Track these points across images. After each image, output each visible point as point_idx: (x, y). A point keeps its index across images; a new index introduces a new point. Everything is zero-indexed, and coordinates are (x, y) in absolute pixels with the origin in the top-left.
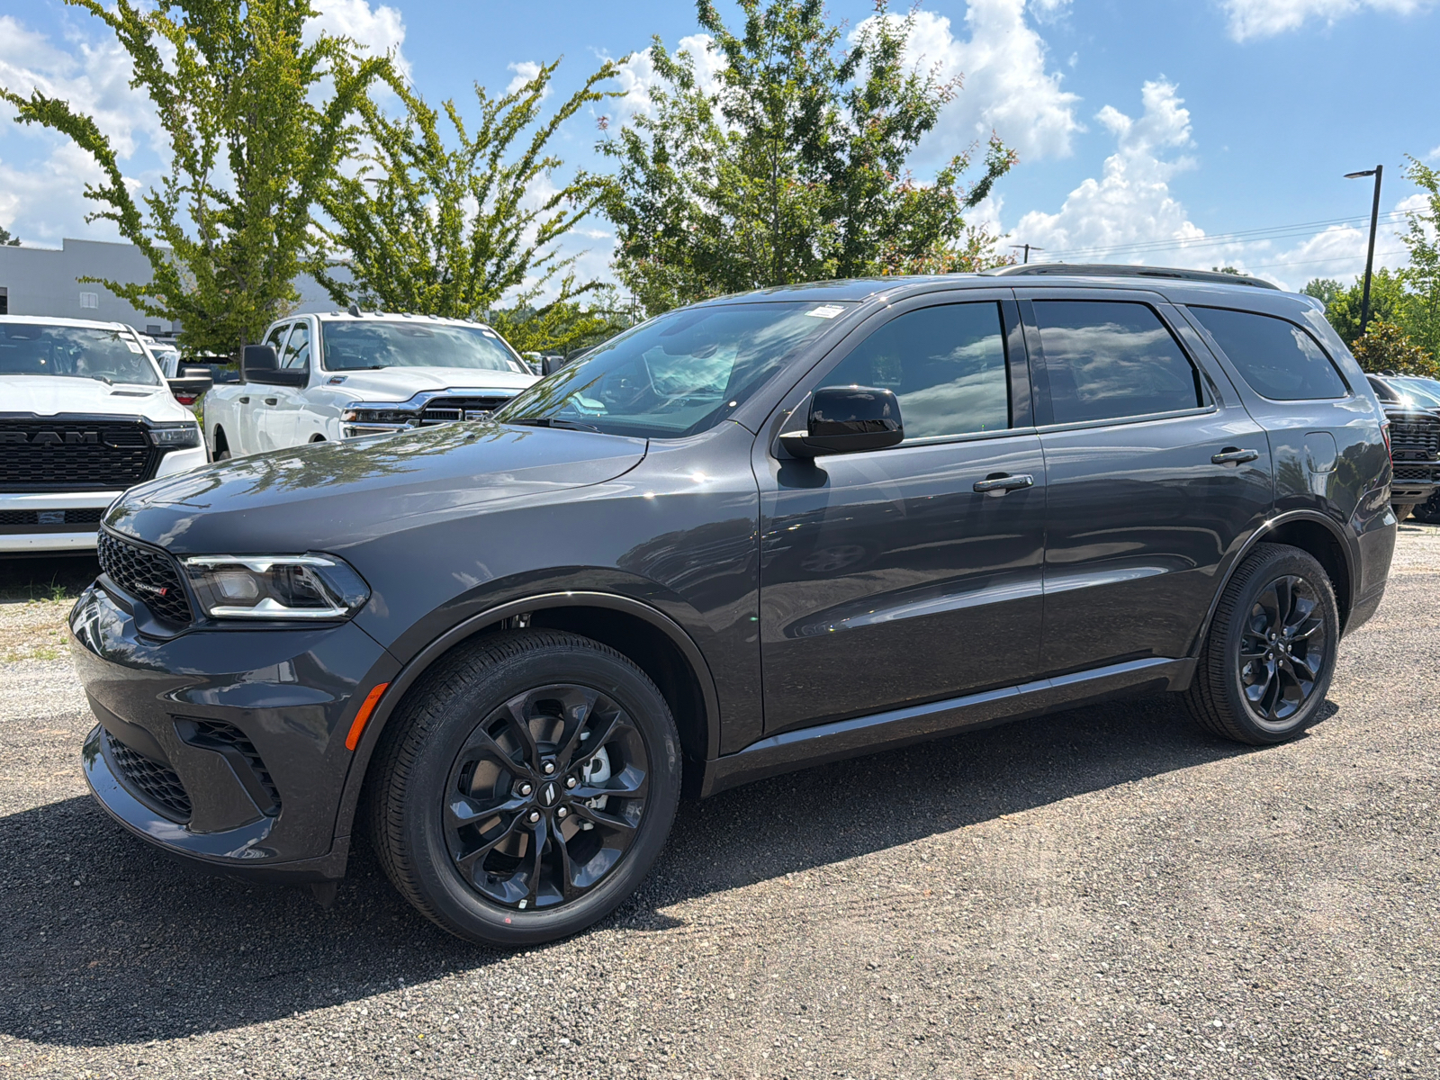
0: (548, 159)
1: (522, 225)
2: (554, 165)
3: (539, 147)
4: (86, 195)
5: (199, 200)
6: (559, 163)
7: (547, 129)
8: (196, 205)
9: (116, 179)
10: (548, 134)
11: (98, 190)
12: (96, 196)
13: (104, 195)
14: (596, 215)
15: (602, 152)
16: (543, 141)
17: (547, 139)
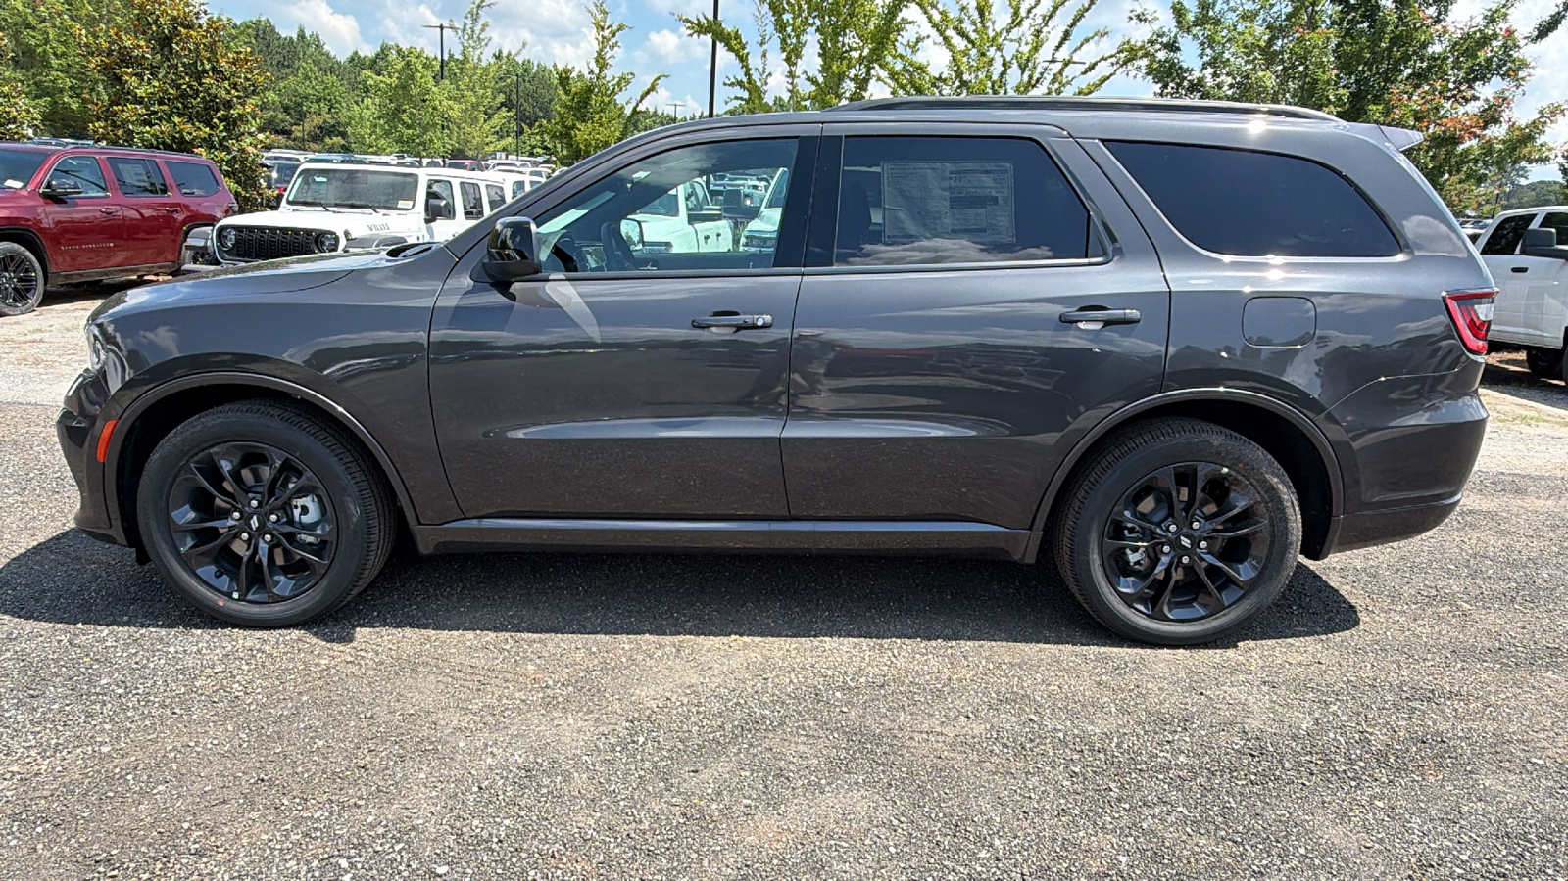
0: (1098, 32)
1: (1062, 89)
2: (1102, 36)
3: (1079, 20)
4: (725, 84)
5: (792, 84)
6: (1106, 34)
7: (1086, 5)
8: (790, 87)
9: (747, 74)
10: (1087, 10)
11: (734, 81)
12: (732, 85)
13: (740, 84)
14: (1135, 77)
15: (1135, 21)
16: (1082, 15)
17: (1086, 14)
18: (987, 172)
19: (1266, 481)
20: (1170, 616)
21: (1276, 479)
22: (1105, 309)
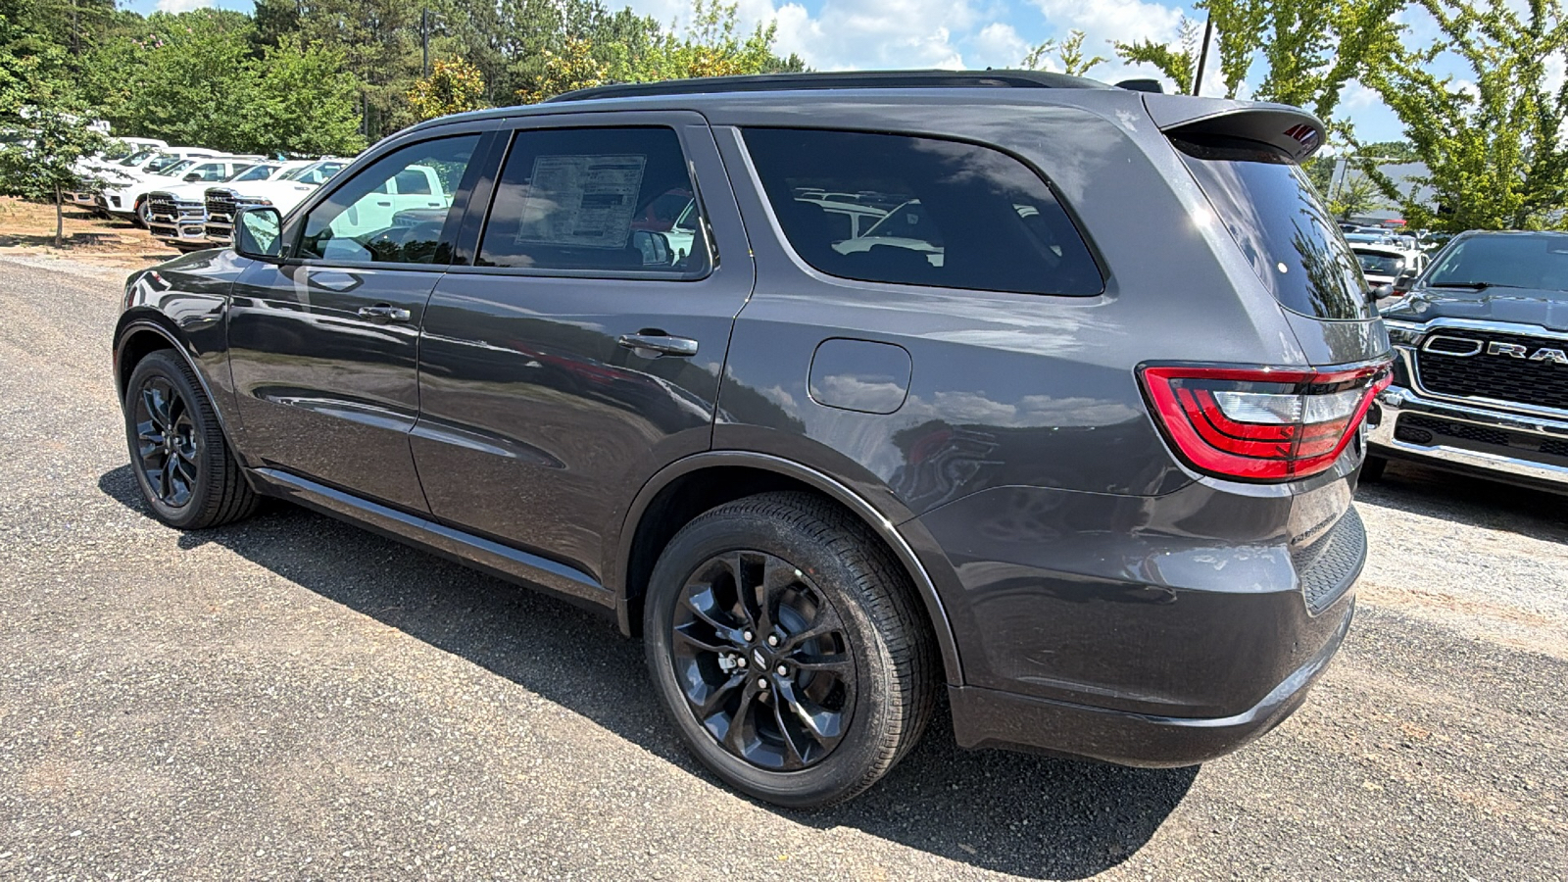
18: (621, 167)
19: (841, 601)
20: (743, 752)
21: (853, 603)
22: (663, 333)
